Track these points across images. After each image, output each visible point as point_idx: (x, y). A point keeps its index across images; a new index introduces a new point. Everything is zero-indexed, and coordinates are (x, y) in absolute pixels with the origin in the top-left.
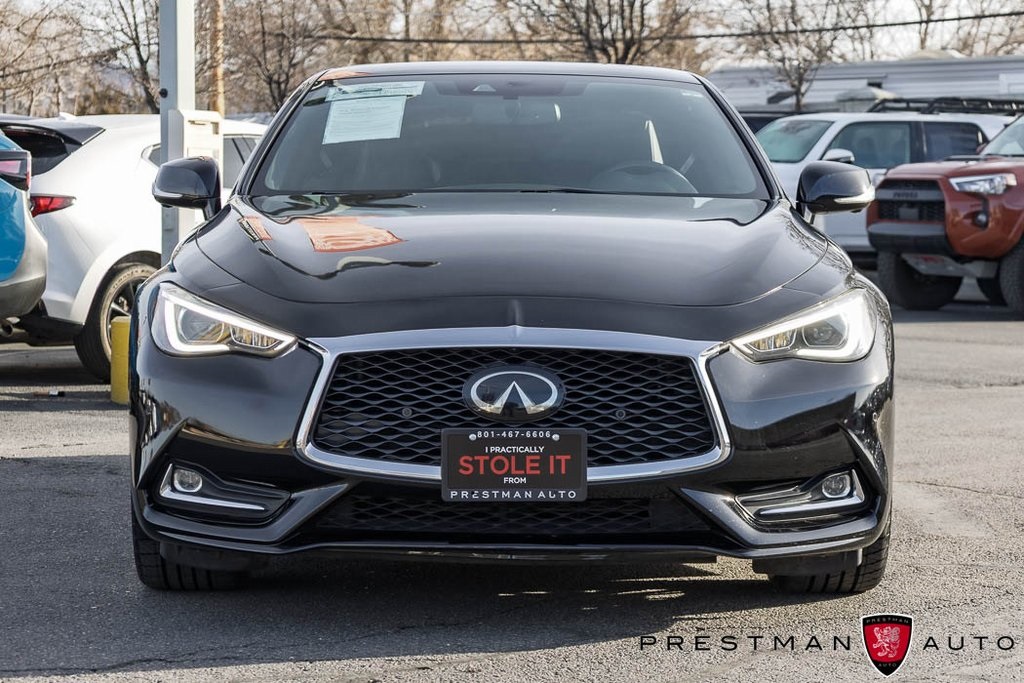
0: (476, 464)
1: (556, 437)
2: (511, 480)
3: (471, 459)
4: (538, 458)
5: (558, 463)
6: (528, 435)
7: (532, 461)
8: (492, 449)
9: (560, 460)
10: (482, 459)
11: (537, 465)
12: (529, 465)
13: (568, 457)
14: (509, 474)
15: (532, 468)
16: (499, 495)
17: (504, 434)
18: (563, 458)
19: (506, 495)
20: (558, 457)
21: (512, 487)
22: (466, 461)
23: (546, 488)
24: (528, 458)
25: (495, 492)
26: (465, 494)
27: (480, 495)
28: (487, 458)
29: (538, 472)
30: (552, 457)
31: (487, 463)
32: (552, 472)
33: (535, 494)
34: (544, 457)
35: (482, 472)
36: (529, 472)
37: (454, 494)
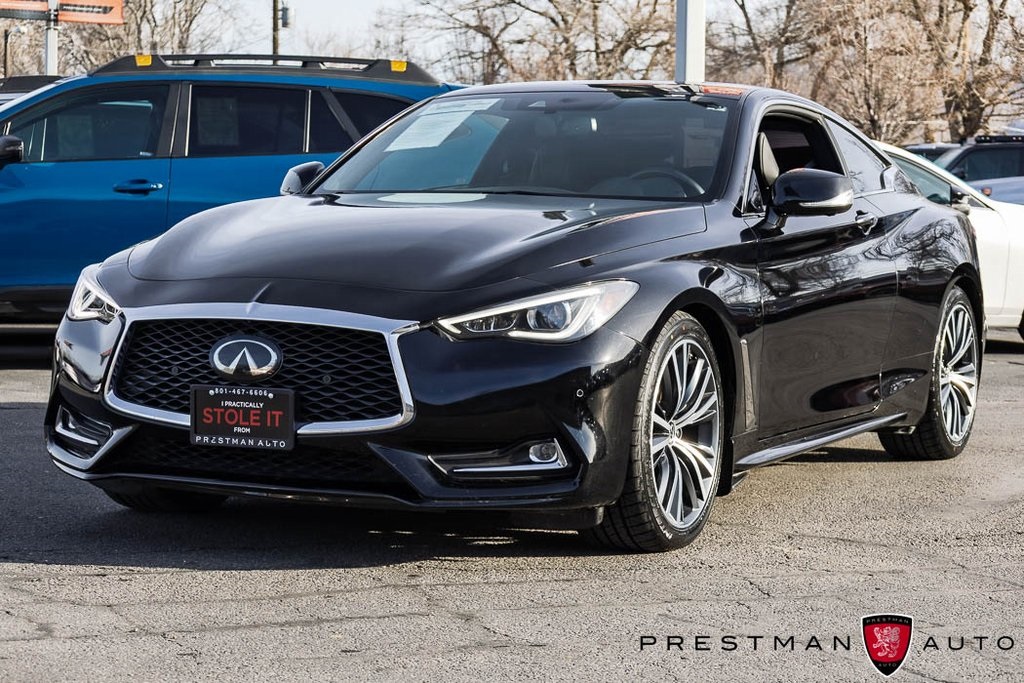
0: (214, 414)
1: (271, 395)
2: (239, 430)
3: (211, 411)
4: (259, 412)
5: (273, 417)
6: (251, 393)
7: (255, 415)
8: (227, 403)
9: (275, 415)
10: (219, 411)
11: (258, 418)
12: (252, 418)
13: (281, 413)
14: (238, 425)
15: (255, 421)
16: (230, 441)
17: (234, 391)
18: (277, 414)
19: (235, 441)
20: (273, 413)
21: (240, 435)
22: (208, 412)
23: (263, 437)
24: (252, 412)
25: (228, 439)
26: (206, 439)
27: (217, 440)
28: (223, 410)
29: (259, 424)
30: (269, 413)
31: (223, 414)
32: (269, 424)
33: (256, 442)
34: (263, 411)
35: (219, 421)
36: (252, 424)
37: (198, 438)
